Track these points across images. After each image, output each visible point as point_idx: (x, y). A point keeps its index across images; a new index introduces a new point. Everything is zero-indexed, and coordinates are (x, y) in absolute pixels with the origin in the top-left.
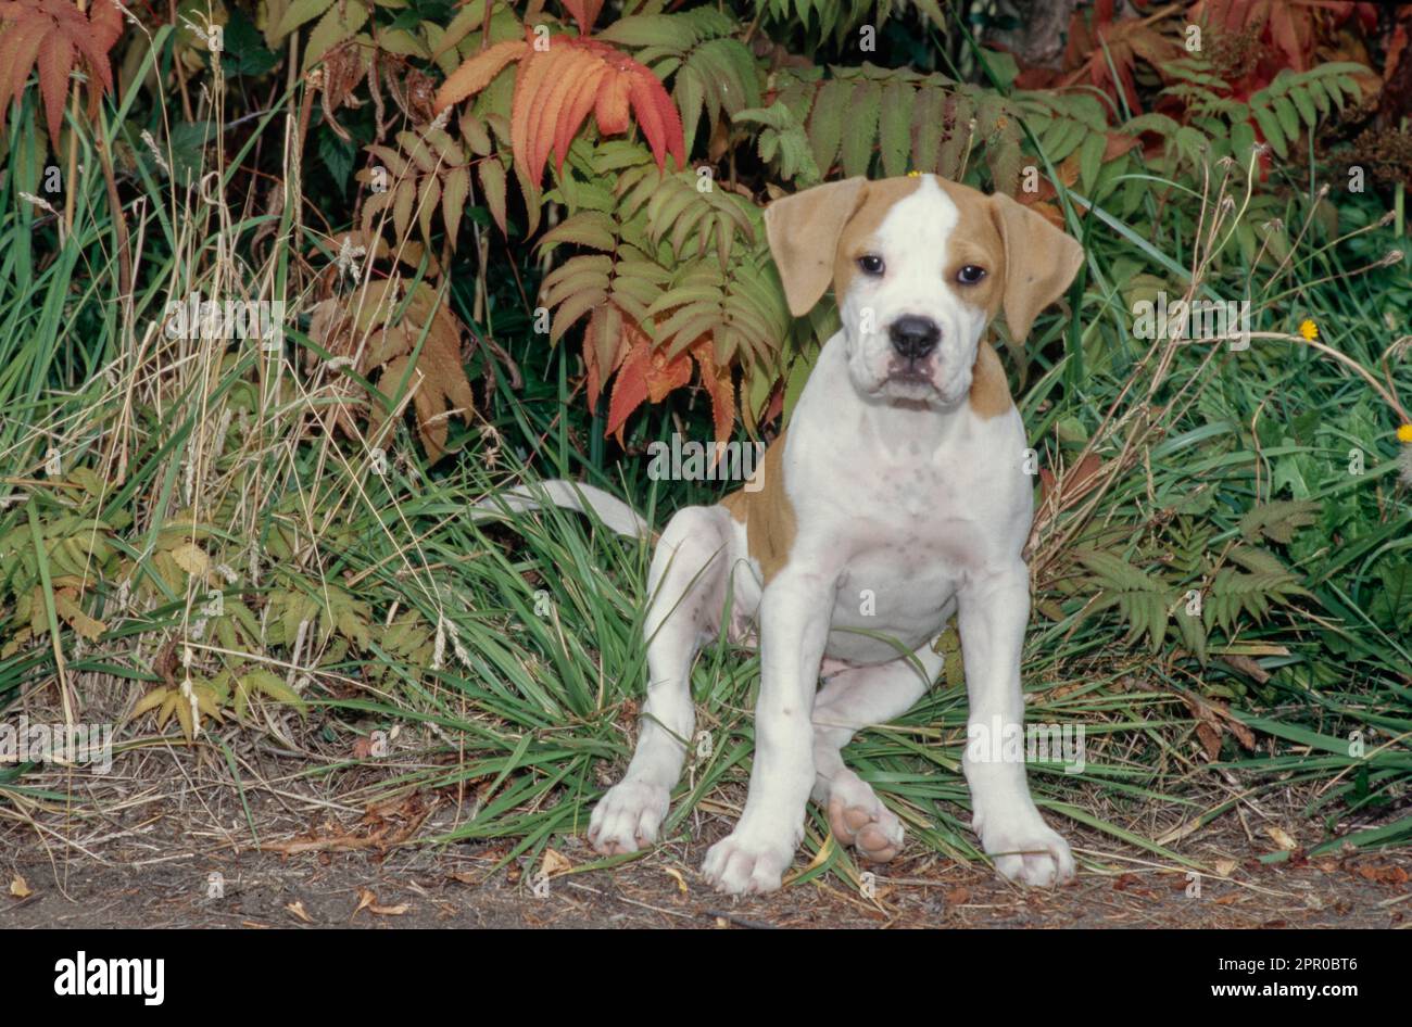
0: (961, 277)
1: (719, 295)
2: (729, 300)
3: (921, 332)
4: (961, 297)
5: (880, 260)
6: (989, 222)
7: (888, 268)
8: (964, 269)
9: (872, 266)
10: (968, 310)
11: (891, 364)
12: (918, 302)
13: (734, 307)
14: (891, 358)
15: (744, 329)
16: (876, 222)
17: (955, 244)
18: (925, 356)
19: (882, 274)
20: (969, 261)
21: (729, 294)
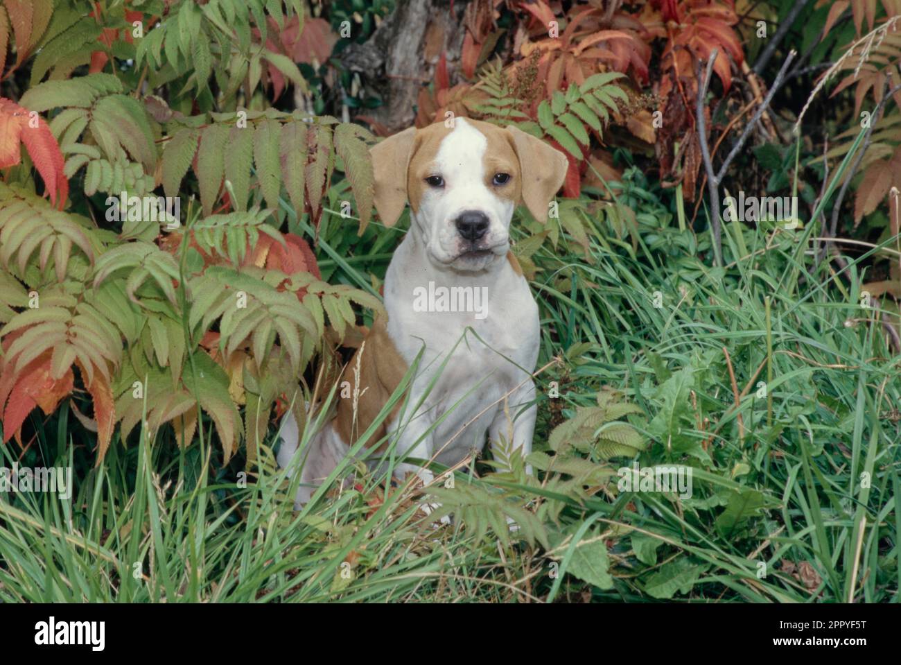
0: (495, 182)
1: (67, 315)
2: (77, 319)
3: (477, 220)
4: (497, 194)
5: (441, 178)
6: (508, 144)
7: (447, 183)
8: (496, 176)
9: (436, 182)
10: (503, 202)
11: (460, 245)
12: (471, 202)
13: (80, 326)
14: (460, 241)
15: (86, 346)
16: (433, 153)
17: (487, 161)
18: (481, 237)
19: (444, 186)
20: (499, 171)
21: (77, 314)
